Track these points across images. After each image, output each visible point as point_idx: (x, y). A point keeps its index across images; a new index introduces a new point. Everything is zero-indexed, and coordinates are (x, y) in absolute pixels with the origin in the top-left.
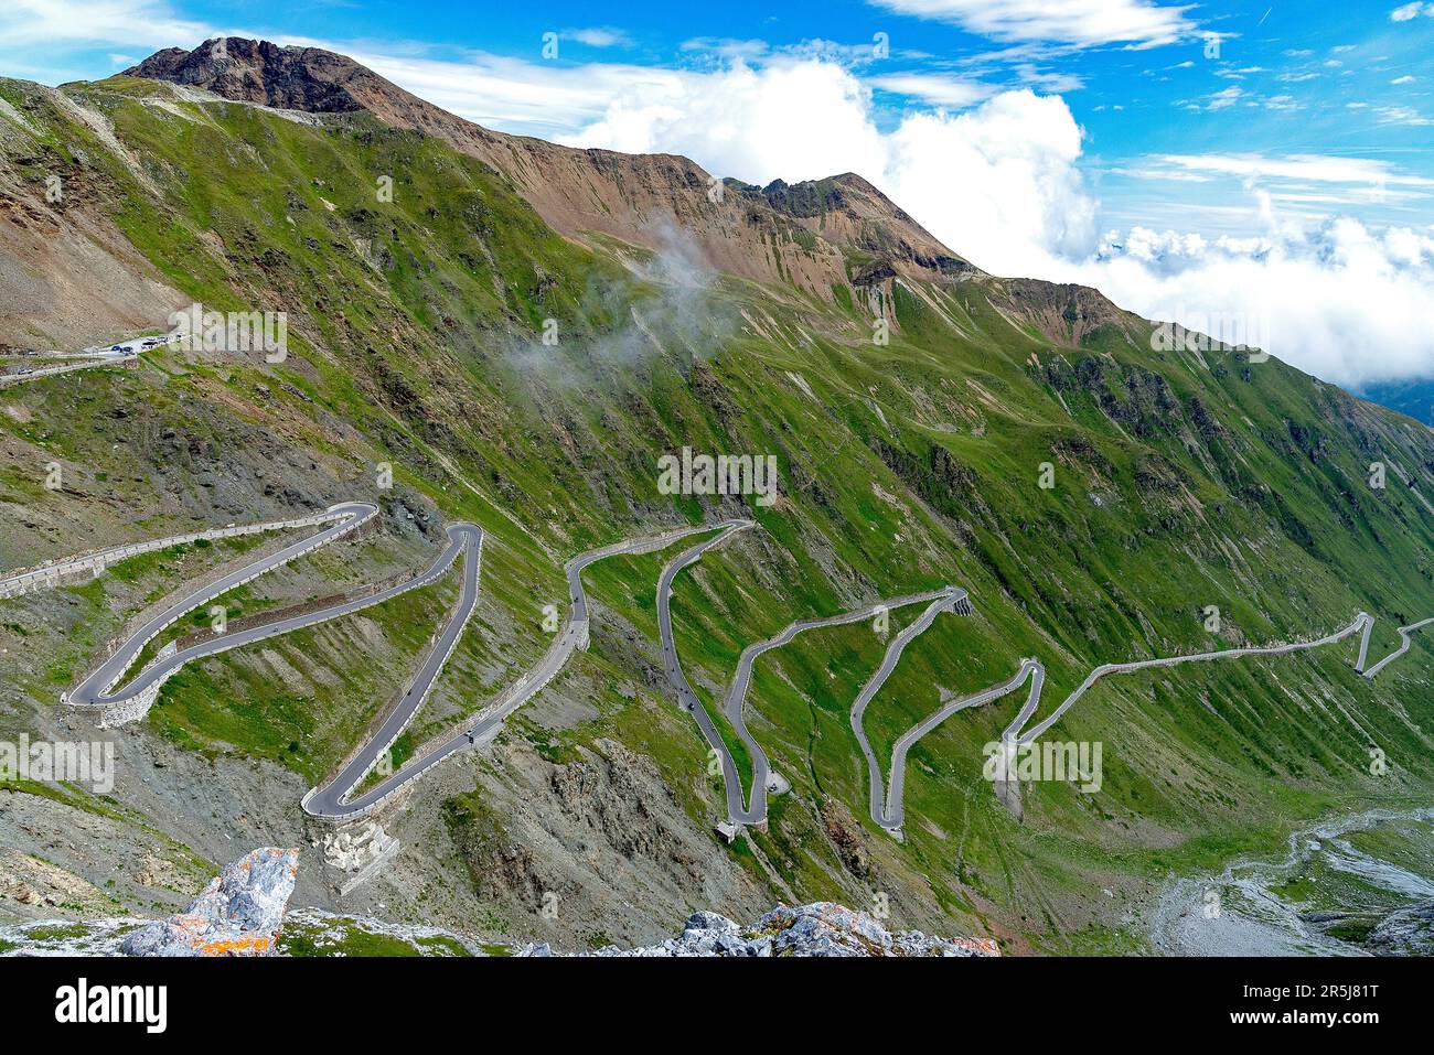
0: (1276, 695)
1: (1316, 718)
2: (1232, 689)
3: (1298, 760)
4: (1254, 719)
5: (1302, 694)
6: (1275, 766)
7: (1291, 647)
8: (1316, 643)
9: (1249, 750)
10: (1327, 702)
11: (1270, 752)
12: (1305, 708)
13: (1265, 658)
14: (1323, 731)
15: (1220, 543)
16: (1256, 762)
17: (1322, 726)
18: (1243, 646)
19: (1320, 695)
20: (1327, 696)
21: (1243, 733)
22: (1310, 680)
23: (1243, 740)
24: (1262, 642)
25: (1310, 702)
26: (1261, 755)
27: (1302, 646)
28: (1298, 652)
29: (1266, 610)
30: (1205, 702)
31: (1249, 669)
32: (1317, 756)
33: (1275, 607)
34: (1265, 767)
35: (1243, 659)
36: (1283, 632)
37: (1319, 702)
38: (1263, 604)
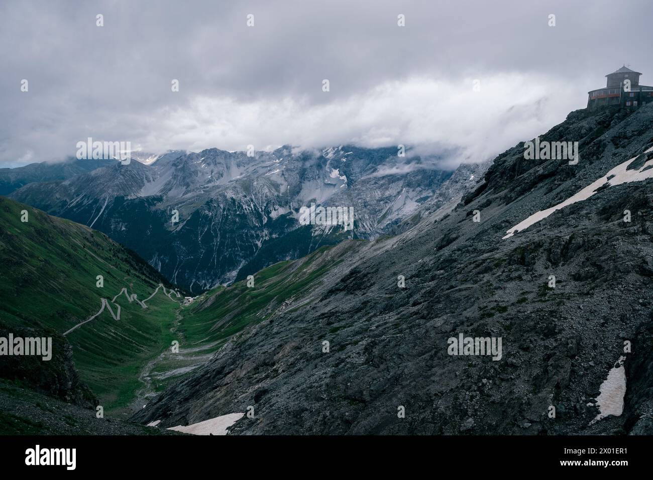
0: (99, 337)
1: (115, 340)
2: (86, 340)
3: (120, 357)
4: (99, 348)
5: (106, 333)
6: (115, 362)
7: (93, 317)
8: (100, 312)
9: (104, 360)
10: (114, 333)
11: (109, 358)
12: (110, 338)
13: (88, 324)
14: (119, 344)
15: (49, 283)
16: (110, 363)
17: (118, 342)
18: (79, 323)
19: (111, 331)
20: (113, 331)
21: (99, 355)
22: (105, 327)
23: (101, 357)
24: (85, 319)
25: (111, 335)
26: (109, 360)
27: (96, 315)
28: (96, 318)
29: (78, 306)
30: (80, 349)
31: (86, 330)
32: (123, 353)
33: (81, 303)
34: (113, 364)
35: (82, 327)
36: (88, 313)
37: (112, 334)
38: (76, 304)
